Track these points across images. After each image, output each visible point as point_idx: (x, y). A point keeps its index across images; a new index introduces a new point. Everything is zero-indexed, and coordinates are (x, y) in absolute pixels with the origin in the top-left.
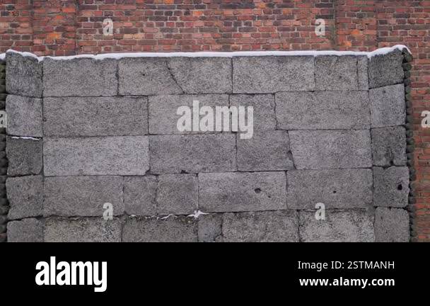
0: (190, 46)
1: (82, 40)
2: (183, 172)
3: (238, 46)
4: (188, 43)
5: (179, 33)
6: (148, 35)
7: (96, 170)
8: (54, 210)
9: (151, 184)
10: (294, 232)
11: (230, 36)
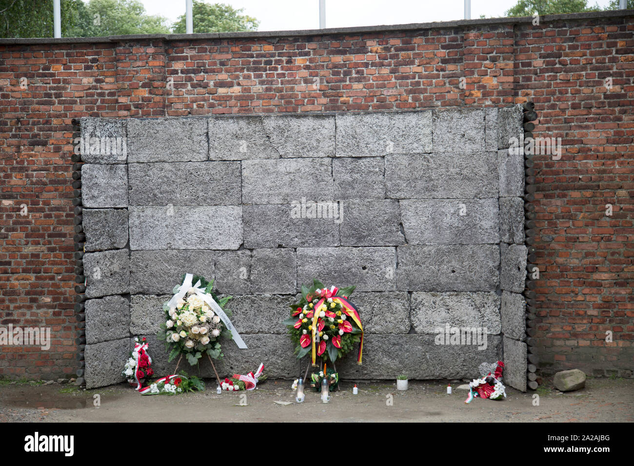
0: (293, 100)
1: (172, 96)
2: (280, 246)
3: (347, 99)
4: (290, 97)
5: (280, 85)
6: (245, 89)
7: (184, 243)
8: (142, 287)
9: (245, 259)
10: (404, 317)
11: (338, 88)
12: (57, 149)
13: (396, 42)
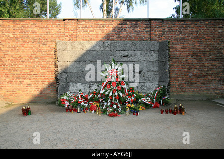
3: (122, 36)
6: (97, 32)
11: (120, 33)
12: (49, 46)
13: (134, 23)
